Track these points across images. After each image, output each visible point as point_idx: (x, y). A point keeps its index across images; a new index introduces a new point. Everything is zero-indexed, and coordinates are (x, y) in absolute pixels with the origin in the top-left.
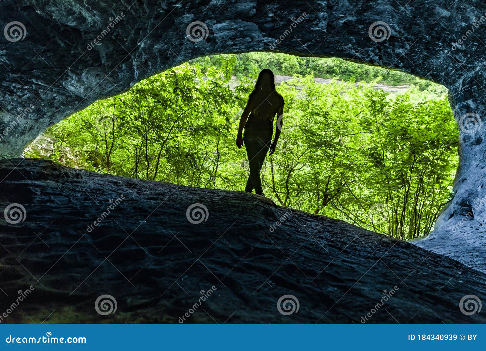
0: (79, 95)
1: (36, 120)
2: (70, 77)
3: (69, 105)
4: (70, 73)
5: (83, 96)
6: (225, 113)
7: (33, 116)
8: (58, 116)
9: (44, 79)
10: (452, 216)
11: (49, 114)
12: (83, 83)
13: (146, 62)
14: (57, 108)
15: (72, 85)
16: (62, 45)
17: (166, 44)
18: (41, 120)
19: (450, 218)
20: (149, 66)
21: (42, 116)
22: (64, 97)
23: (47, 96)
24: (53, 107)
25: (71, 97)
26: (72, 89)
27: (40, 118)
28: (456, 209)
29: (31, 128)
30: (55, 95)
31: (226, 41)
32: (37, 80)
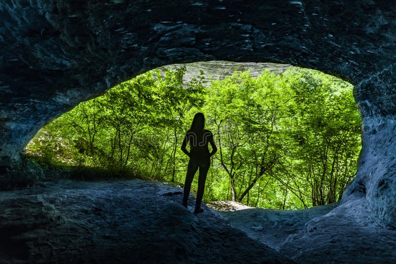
0: (66, 103)
1: (35, 124)
2: (58, 95)
3: (59, 110)
4: (57, 93)
5: (69, 103)
6: (179, 109)
7: (33, 122)
8: (51, 118)
9: (38, 99)
10: (353, 192)
11: (45, 118)
12: (68, 96)
13: (116, 76)
14: (50, 114)
15: (60, 99)
16: (50, 81)
17: (129, 65)
18: (38, 123)
19: (352, 193)
20: (118, 79)
21: (40, 120)
22: (54, 107)
23: (42, 108)
24: (47, 114)
25: (60, 105)
26: (61, 100)
27: (38, 122)
28: (356, 186)
29: (31, 130)
30: (48, 106)
31: (176, 58)
32: (33, 100)
